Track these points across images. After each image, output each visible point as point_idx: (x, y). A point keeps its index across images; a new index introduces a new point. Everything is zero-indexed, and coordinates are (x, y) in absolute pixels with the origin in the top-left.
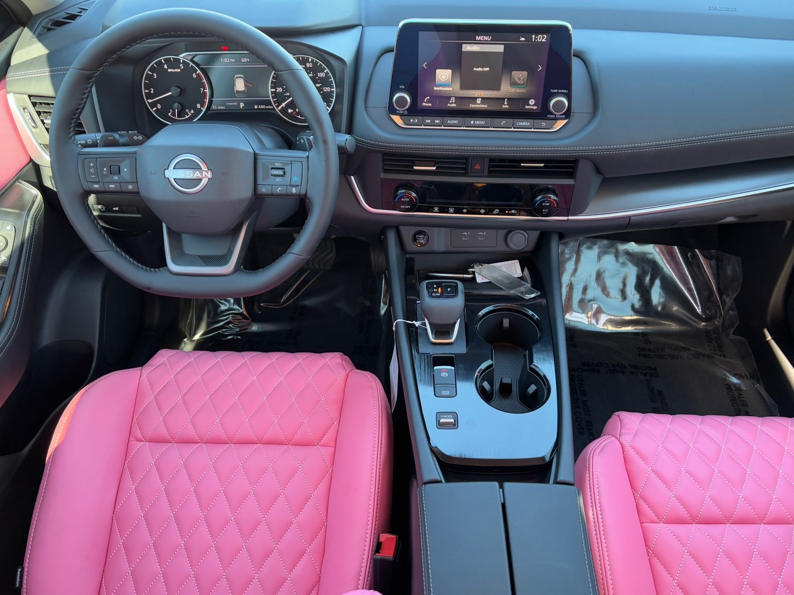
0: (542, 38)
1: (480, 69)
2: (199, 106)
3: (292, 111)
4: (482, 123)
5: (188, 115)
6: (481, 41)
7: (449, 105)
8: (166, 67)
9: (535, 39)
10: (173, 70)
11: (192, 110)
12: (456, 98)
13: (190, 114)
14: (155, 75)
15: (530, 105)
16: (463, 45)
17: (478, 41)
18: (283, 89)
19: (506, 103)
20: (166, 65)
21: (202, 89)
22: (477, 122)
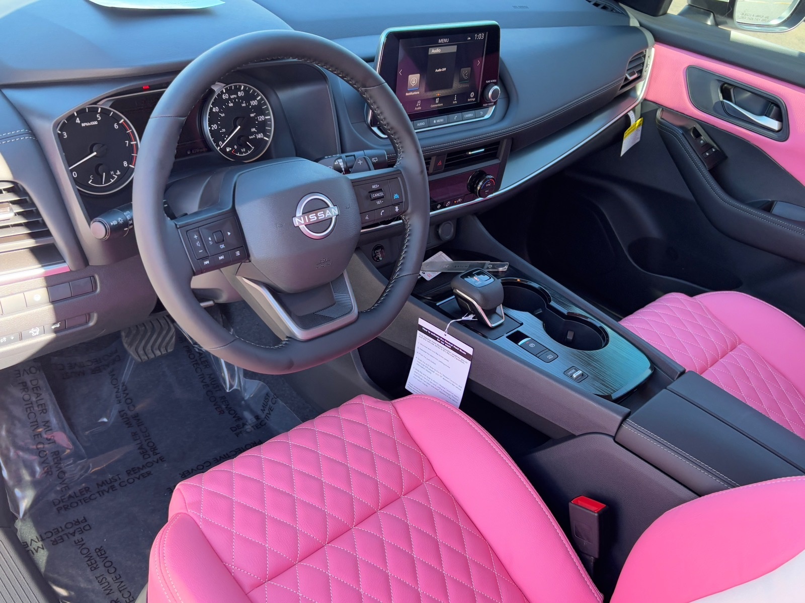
0: (481, 36)
1: (440, 70)
2: (125, 164)
3: (231, 149)
4: (442, 120)
5: (113, 178)
6: (442, 43)
7: (416, 109)
8: (78, 121)
9: (477, 37)
10: (88, 124)
11: (118, 171)
12: (421, 100)
13: (116, 177)
14: (65, 134)
15: (471, 98)
16: (430, 49)
17: (440, 43)
18: (218, 125)
19: (455, 99)
20: (78, 119)
21: (127, 142)
22: (438, 121)
